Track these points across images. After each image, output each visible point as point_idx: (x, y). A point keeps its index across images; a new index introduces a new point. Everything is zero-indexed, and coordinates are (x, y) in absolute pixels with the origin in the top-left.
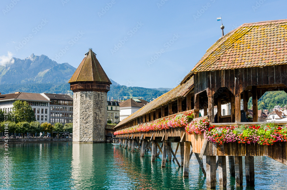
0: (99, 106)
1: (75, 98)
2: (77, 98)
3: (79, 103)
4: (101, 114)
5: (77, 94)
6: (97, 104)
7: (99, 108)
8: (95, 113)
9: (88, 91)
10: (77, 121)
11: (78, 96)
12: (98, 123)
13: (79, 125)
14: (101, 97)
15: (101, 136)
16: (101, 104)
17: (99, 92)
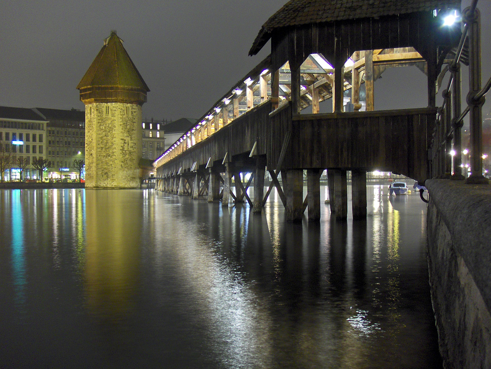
0: (128, 127)
1: (89, 115)
2: (91, 114)
3: (95, 122)
4: (132, 141)
5: (91, 108)
6: (124, 124)
7: (129, 131)
8: (122, 139)
9: (110, 102)
10: (91, 152)
11: (92, 110)
12: (127, 156)
13: (95, 160)
14: (132, 113)
15: (133, 179)
16: (132, 124)
17: (129, 105)
